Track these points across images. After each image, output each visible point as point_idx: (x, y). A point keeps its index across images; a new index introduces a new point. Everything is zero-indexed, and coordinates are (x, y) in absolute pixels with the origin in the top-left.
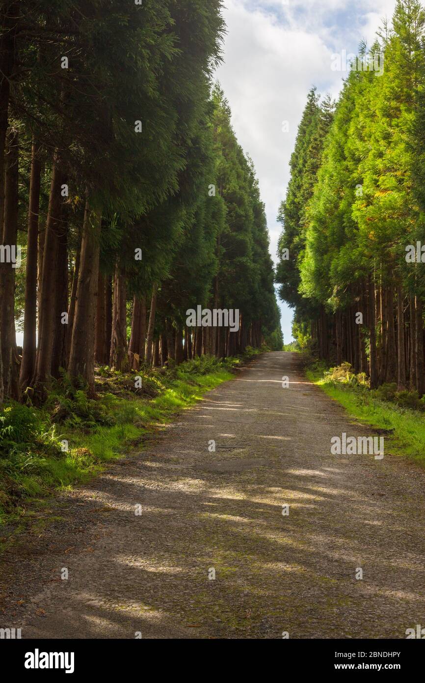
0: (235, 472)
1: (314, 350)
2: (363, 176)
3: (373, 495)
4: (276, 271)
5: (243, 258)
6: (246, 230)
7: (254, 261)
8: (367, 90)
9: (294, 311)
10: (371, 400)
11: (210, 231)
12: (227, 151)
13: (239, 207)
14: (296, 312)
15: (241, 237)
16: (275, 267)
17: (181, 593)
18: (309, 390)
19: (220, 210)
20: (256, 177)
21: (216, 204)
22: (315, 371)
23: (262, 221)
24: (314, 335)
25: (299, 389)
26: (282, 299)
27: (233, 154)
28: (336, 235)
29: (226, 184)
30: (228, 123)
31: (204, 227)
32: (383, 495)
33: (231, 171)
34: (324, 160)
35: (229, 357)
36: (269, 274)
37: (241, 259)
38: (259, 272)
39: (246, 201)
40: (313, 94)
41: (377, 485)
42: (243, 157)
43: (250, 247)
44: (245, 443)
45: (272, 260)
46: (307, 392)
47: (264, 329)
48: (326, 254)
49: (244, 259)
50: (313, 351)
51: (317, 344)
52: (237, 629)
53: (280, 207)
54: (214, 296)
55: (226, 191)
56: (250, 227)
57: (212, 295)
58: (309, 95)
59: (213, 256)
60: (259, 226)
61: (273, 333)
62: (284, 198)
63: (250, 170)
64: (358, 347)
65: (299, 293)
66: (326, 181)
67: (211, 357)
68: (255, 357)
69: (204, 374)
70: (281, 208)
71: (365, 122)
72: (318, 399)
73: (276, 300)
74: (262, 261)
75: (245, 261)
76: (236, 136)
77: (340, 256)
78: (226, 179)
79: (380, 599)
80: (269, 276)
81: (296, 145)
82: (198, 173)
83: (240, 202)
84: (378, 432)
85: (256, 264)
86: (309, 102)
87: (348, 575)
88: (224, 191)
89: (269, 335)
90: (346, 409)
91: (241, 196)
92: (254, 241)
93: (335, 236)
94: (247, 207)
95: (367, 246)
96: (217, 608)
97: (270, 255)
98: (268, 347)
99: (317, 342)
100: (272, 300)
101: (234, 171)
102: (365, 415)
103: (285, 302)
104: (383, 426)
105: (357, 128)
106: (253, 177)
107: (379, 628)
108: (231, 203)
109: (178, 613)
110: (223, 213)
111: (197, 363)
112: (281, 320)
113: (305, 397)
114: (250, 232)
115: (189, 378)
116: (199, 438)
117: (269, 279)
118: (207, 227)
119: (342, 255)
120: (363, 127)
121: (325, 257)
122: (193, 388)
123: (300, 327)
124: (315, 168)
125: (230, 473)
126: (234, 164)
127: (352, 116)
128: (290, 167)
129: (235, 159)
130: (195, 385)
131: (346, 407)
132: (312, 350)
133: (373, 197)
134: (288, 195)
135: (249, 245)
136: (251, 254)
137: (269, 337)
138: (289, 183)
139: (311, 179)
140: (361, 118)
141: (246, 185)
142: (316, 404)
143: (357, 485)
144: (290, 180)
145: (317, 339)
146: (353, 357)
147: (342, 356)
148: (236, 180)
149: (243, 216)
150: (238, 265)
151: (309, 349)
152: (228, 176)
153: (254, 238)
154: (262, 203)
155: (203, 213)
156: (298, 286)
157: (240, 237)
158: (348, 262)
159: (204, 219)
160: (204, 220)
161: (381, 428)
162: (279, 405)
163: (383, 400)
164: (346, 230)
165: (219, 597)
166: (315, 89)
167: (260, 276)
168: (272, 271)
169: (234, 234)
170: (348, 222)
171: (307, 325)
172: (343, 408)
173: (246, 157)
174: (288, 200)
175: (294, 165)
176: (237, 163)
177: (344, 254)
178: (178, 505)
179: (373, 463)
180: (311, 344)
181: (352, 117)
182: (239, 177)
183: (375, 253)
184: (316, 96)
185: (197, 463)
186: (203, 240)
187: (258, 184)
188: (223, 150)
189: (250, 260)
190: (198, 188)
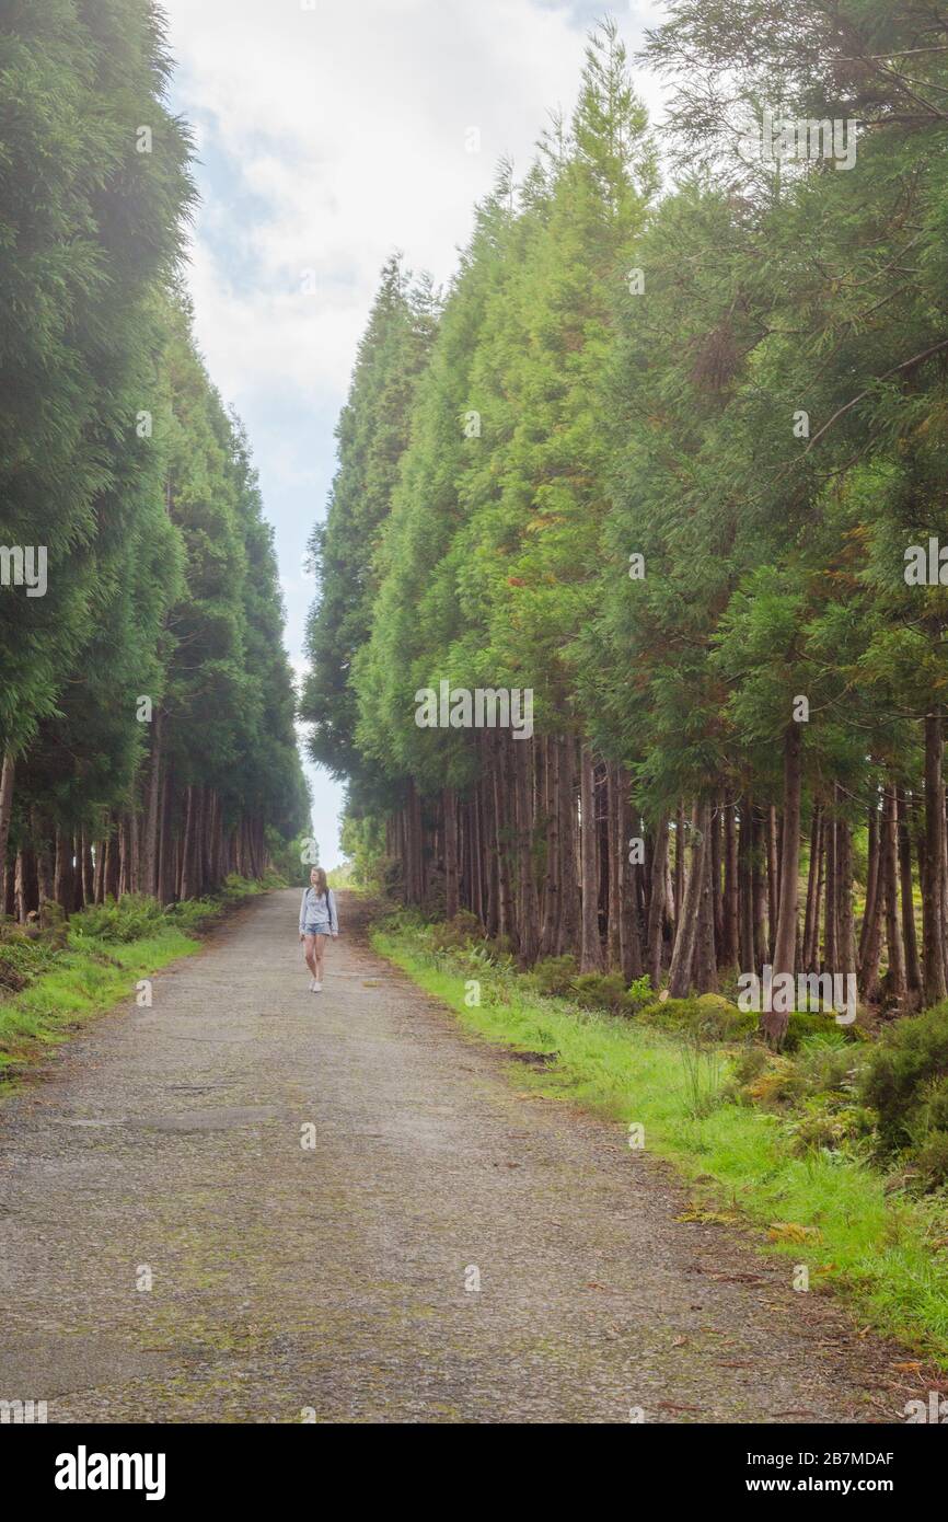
0: (216, 1130)
1: (393, 885)
2: (502, 480)
3: (496, 1165)
4: (300, 693)
5: (221, 662)
6: (229, 596)
7: (249, 670)
8: (513, 280)
9: (344, 788)
10: (515, 994)
11: (146, 604)
12: (184, 402)
13: (213, 539)
14: (351, 791)
15: (216, 611)
16: (298, 682)
17: (129, 1309)
18: (378, 976)
19: (169, 554)
20: (252, 463)
21: (161, 541)
22: (393, 932)
23: (267, 571)
24: (393, 849)
25: (355, 974)
26: (314, 761)
27: (199, 411)
28: (441, 615)
29: (182, 482)
30: (187, 334)
31: (132, 596)
32: (516, 1166)
33: (194, 451)
34: (415, 432)
35: (186, 900)
36: (283, 699)
37: (216, 665)
38: (261, 695)
39: (229, 524)
40: (395, 269)
41: (505, 1149)
42: (224, 416)
43: (237, 634)
44: (232, 1079)
45: (292, 666)
46: (374, 979)
47: (272, 833)
48: (417, 659)
49: (224, 665)
50: (389, 886)
51: (400, 869)
52: (233, 1350)
53: (312, 537)
54: (151, 753)
55: (180, 498)
56: (239, 587)
57: (145, 751)
58: (385, 271)
59: (152, 659)
60: (262, 584)
61: (292, 843)
62: (323, 517)
63: (239, 447)
64: (495, 876)
65: (355, 746)
66: (419, 486)
67: (143, 898)
68: (246, 903)
69: (128, 939)
70: (314, 541)
71: (510, 354)
72: (398, 995)
73: (301, 762)
74: (267, 667)
75: (225, 669)
76: (206, 364)
77: (450, 662)
78: (180, 470)
79: (486, 1309)
80: (283, 705)
81: (353, 388)
82: (129, 486)
83: (216, 528)
84: (524, 1060)
85: (253, 677)
86: (384, 286)
87: (432, 1280)
88: (175, 499)
89: (284, 847)
90: (460, 1013)
91: (217, 513)
92: (248, 620)
93: (438, 618)
94: (233, 539)
95: (508, 645)
96: (196, 1326)
97: (287, 654)
98: (280, 877)
99: (398, 866)
100: (290, 763)
101: (200, 453)
102: (502, 1026)
103: (324, 768)
104: (537, 1047)
105: (488, 368)
106: (246, 464)
107: (478, 1343)
108: (194, 530)
109: (127, 1334)
110: (178, 562)
111: (113, 913)
112: (312, 810)
113: (369, 990)
114: (238, 598)
115: (94, 949)
116: (132, 1072)
117: (283, 712)
118: (140, 594)
119: (454, 661)
120: (505, 365)
121: (416, 665)
122: (104, 972)
123: (359, 827)
124: (395, 448)
125: (204, 1132)
126: (201, 434)
127: (480, 337)
128: (336, 442)
129: (204, 423)
130: (110, 964)
131: (459, 1010)
132: (387, 882)
133: (524, 529)
134: (332, 511)
135: (236, 632)
136: (241, 653)
137: (283, 854)
138: (334, 479)
139: (385, 473)
140: (500, 344)
141: (228, 484)
142: (391, 1005)
143: (466, 1151)
144: (336, 472)
145: (399, 857)
146: (485, 902)
147: (457, 896)
148: (206, 474)
149: (223, 562)
150: (209, 679)
151: (380, 881)
152: (186, 464)
153: (248, 612)
154: (267, 525)
155: (132, 564)
156: (353, 730)
157: (216, 613)
158: (467, 677)
159: (134, 576)
160: (133, 580)
161: (532, 1051)
162: (307, 1005)
163: (543, 994)
164: (464, 605)
165: (198, 1312)
166: (400, 257)
167: (261, 705)
168: (292, 692)
169: (200, 603)
170: (469, 586)
171: (377, 823)
172: (453, 1011)
173: (228, 413)
174: (330, 521)
175: (346, 436)
176: (208, 431)
177: (459, 660)
178: (103, 1186)
179: (504, 1112)
180: (386, 870)
181: (479, 341)
182: (212, 466)
183: (526, 659)
184: (402, 273)
185: (134, 1116)
186: (132, 625)
187: (256, 479)
188: (175, 400)
189: (240, 667)
190: (129, 518)
